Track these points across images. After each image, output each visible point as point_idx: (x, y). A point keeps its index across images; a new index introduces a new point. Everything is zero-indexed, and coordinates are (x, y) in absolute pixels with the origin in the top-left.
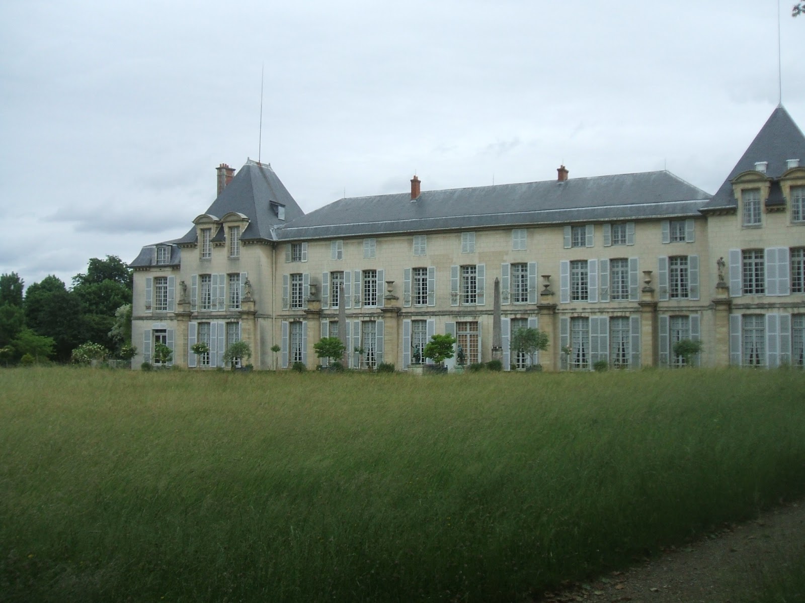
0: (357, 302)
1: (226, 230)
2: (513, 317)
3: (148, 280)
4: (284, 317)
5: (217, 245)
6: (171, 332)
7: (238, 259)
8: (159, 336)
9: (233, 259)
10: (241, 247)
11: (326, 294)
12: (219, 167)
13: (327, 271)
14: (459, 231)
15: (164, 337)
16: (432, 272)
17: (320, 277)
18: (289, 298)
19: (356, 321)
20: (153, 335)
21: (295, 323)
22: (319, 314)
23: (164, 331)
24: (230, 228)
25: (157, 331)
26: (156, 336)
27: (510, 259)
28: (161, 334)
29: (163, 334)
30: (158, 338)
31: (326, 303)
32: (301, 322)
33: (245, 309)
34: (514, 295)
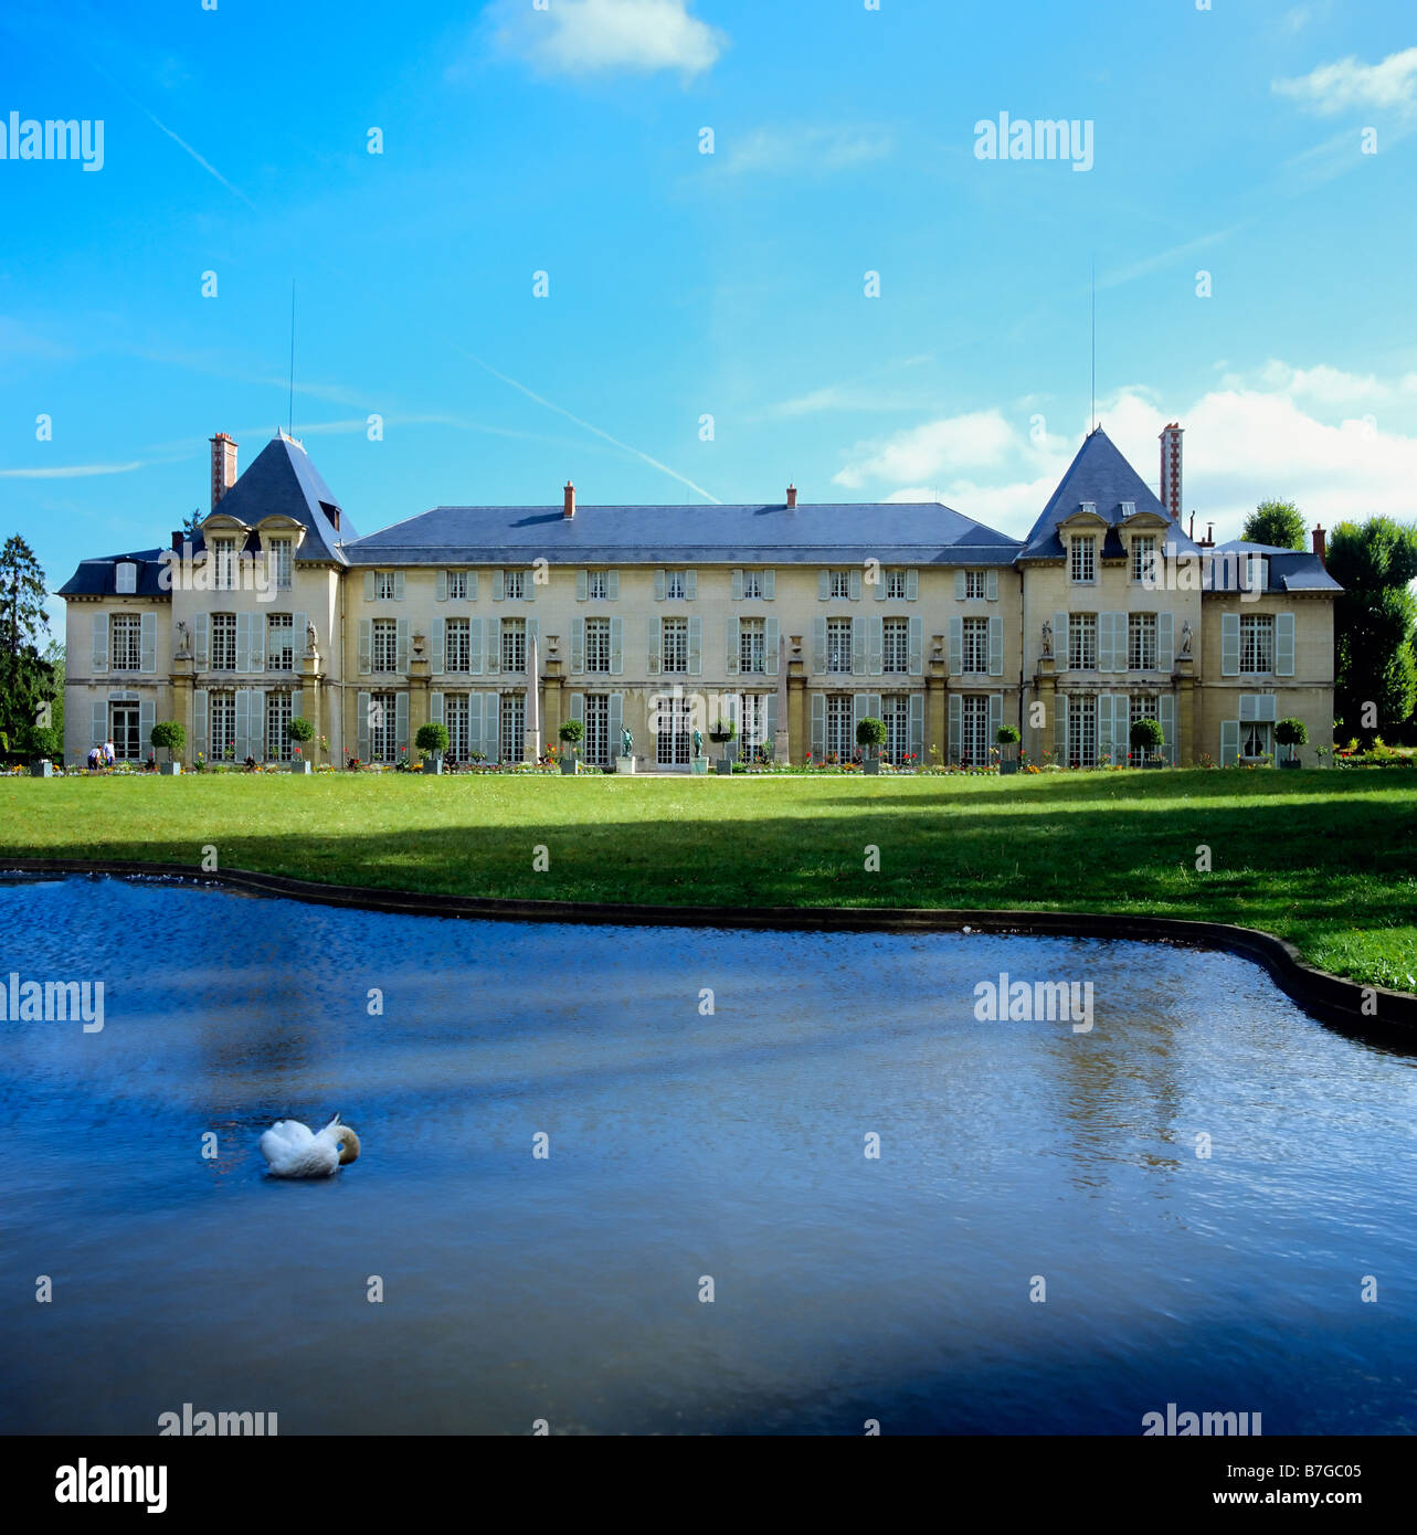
0: (493, 665)
1: (264, 542)
2: (743, 692)
3: (98, 620)
4: (363, 686)
6: (148, 706)
7: (287, 590)
8: (123, 713)
10: (294, 573)
11: (438, 652)
12: (214, 437)
13: (440, 617)
14: (664, 567)
15: (134, 716)
16: (617, 623)
17: (429, 625)
18: (370, 655)
19: (492, 693)
20: (110, 710)
21: (381, 695)
22: (428, 682)
23: (136, 704)
24: (275, 539)
25: (117, 704)
26: (115, 713)
27: (738, 611)
28: (126, 711)
29: (134, 709)
30: (118, 718)
31: (438, 665)
33: (308, 671)
34: (743, 662)
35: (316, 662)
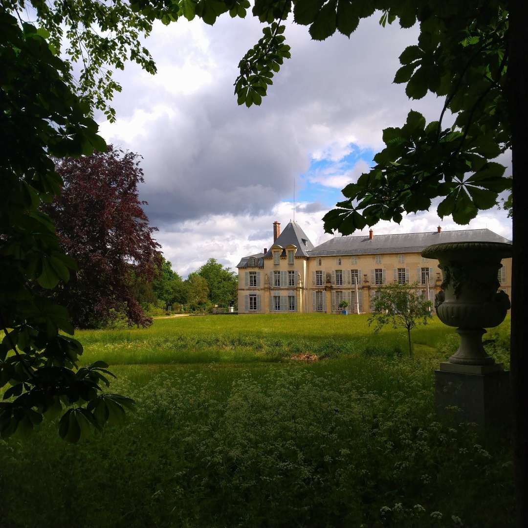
0: (349, 283)
1: (287, 252)
2: (423, 290)
3: (246, 273)
4: (313, 289)
5: (283, 259)
6: (258, 296)
7: (293, 264)
9: (291, 265)
11: (334, 279)
12: (274, 222)
13: (334, 270)
14: (397, 254)
15: (255, 298)
16: (384, 271)
17: (331, 272)
18: (315, 281)
19: (349, 291)
20: (249, 297)
21: (319, 292)
22: (331, 288)
23: (255, 295)
24: (289, 251)
25: (251, 295)
27: (421, 266)
28: (253, 297)
30: (251, 299)
31: (334, 283)
32: (322, 292)
33: (298, 286)
34: (423, 281)
35: (301, 284)
